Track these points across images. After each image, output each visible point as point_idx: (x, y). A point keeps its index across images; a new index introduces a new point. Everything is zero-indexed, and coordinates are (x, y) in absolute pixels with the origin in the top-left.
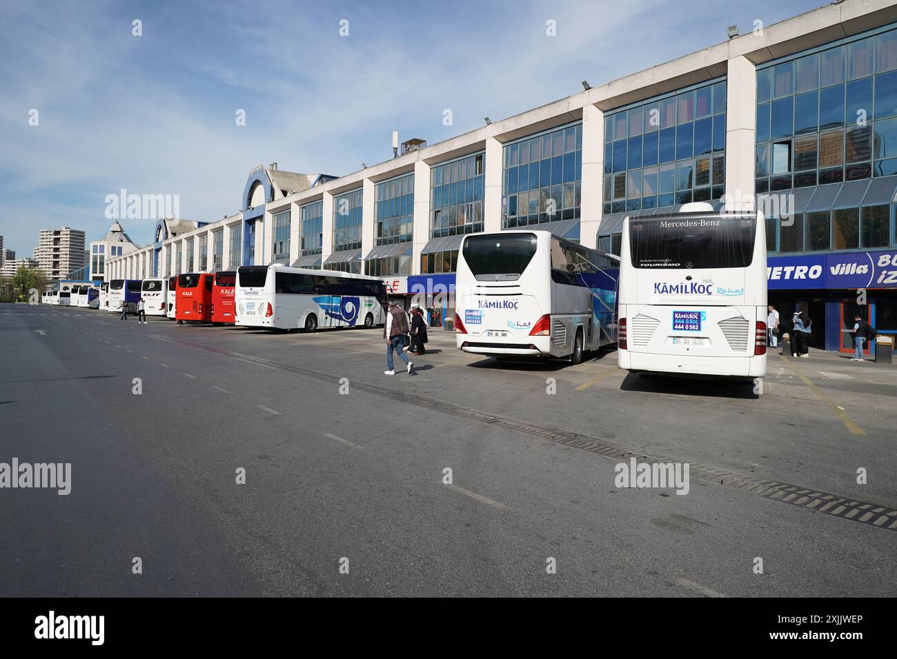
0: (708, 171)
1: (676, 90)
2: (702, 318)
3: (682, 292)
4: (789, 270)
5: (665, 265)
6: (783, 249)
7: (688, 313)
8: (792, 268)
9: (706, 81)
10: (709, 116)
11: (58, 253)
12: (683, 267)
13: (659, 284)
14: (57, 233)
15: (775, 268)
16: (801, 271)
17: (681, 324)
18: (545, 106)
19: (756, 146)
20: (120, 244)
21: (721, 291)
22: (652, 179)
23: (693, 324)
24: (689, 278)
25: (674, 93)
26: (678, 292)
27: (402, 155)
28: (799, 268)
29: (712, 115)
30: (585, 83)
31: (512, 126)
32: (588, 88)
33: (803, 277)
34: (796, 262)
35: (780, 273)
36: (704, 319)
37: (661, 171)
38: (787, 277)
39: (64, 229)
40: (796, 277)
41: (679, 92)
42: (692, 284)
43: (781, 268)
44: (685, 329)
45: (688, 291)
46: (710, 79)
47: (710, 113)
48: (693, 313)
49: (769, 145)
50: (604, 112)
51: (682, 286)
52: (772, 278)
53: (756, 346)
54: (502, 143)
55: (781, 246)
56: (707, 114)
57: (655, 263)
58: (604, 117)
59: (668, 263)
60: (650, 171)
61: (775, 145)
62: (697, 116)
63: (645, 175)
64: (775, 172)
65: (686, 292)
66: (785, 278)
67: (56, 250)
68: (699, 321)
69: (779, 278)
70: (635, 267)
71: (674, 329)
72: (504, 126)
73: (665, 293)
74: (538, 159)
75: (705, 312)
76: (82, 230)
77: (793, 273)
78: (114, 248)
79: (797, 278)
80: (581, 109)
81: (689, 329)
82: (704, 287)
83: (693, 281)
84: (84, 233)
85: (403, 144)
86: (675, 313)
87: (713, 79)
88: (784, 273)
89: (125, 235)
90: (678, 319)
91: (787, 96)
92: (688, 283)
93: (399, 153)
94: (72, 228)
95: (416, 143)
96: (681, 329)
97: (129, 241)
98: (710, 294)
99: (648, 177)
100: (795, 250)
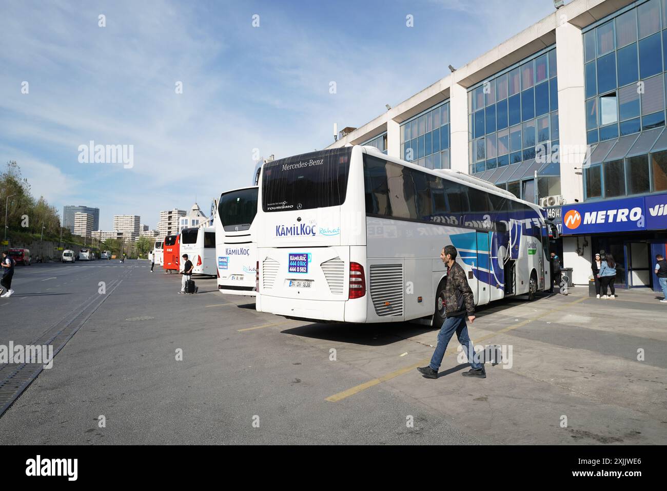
0: (548, 128)
1: (519, 62)
2: (309, 260)
3: (294, 234)
4: (611, 213)
5: (283, 207)
6: (608, 194)
7: (299, 255)
8: (614, 212)
9: (542, 50)
10: (546, 80)
11: (170, 226)
12: (295, 209)
13: (279, 226)
14: (170, 213)
15: (599, 212)
16: (623, 214)
17: (294, 266)
18: (424, 90)
19: (586, 101)
20: (198, 218)
21: (322, 232)
22: (504, 139)
23: (302, 267)
24: (299, 220)
25: (517, 65)
26: (291, 234)
27: (340, 139)
28: (621, 211)
29: (548, 79)
30: (450, 67)
31: (404, 108)
32: (453, 70)
33: (625, 219)
34: (617, 206)
35: (604, 217)
36: (311, 261)
37: (511, 133)
38: (611, 220)
39: (174, 210)
40: (618, 220)
41: (521, 63)
42: (301, 225)
43: (604, 212)
44: (296, 272)
45: (298, 233)
46: (545, 48)
47: (546, 77)
48: (302, 255)
49: (597, 99)
50: (467, 88)
51: (294, 228)
52: (597, 222)
53: (350, 288)
54: (400, 123)
55: (606, 191)
56: (544, 79)
57: (277, 206)
58: (468, 92)
59: (286, 205)
60: (503, 133)
61: (602, 98)
62: (537, 81)
63: (499, 137)
64: (603, 123)
65: (297, 234)
66: (609, 222)
67: (170, 224)
68: (307, 264)
69: (603, 221)
70: (264, 211)
71: (290, 271)
72: (398, 109)
73: (283, 235)
74: (422, 133)
75: (310, 254)
76: (185, 210)
77: (615, 216)
78: (193, 221)
79: (620, 221)
80: (449, 89)
81: (299, 272)
82: (309, 227)
83: (302, 222)
84: (186, 212)
85: (341, 132)
86: (290, 255)
87: (547, 47)
88: (607, 217)
89: (201, 212)
90: (293, 261)
91: (610, 52)
92: (298, 224)
93: (338, 138)
94: (179, 209)
95: (349, 130)
96: (294, 272)
97: (203, 215)
98: (314, 234)
99: (501, 139)
100: (618, 194)
